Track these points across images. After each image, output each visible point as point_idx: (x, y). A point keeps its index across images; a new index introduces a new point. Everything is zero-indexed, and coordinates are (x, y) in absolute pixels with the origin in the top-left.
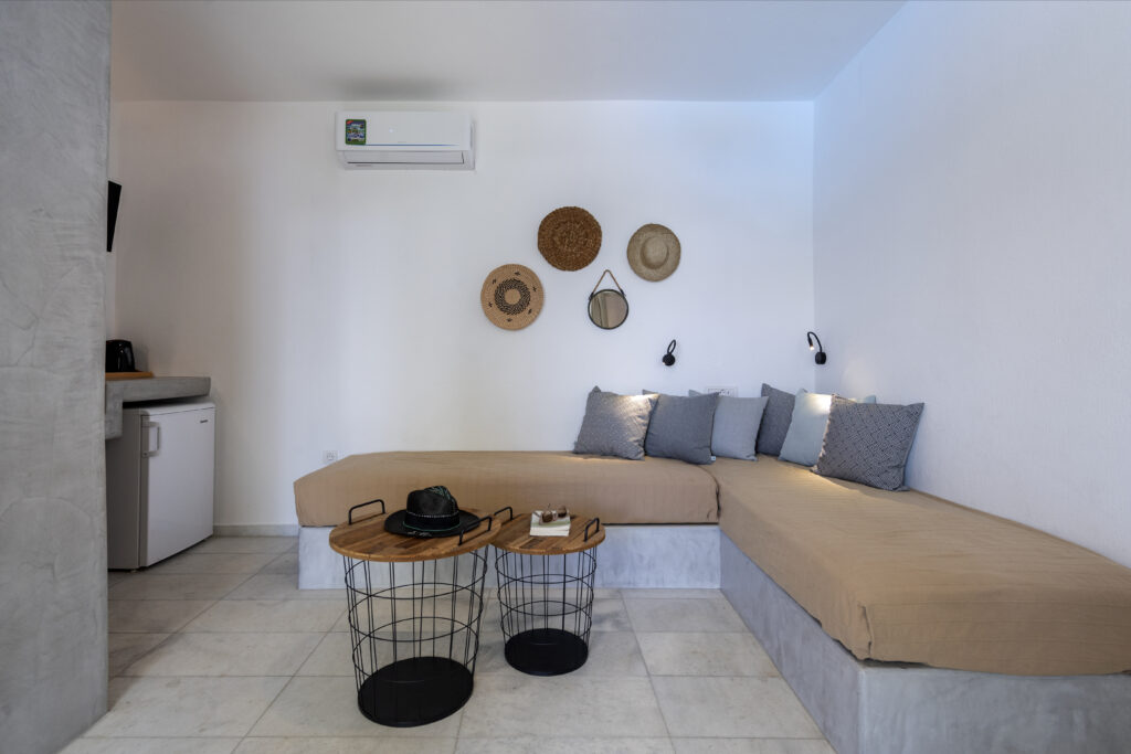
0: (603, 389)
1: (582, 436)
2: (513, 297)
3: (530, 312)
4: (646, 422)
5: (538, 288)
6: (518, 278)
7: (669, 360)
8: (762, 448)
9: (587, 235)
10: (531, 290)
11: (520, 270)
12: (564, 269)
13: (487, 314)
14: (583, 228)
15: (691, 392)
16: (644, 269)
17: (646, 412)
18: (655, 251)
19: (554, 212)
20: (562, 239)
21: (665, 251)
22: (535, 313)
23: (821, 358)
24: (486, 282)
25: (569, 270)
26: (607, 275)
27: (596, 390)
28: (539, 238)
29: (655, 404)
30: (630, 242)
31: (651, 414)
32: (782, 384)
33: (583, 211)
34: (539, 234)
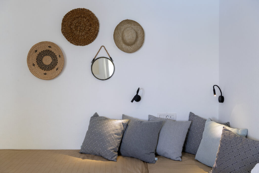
0: (100, 115)
1: (84, 143)
2: (47, 60)
3: (57, 69)
4: (121, 137)
5: (62, 55)
6: (50, 49)
7: (137, 98)
8: (187, 150)
9: (90, 25)
10: (58, 57)
11: (51, 45)
12: (77, 45)
13: (31, 70)
14: (88, 20)
15: (150, 116)
16: (124, 46)
17: (120, 131)
18: (129, 36)
19: (71, 11)
20: (76, 27)
21: (134, 36)
22: (60, 71)
23: (221, 99)
24: (30, 52)
25: (80, 45)
26: (103, 48)
27: (96, 115)
28: (62, 26)
29: (126, 126)
30: (115, 30)
31: (124, 132)
32: (200, 113)
33: (88, 11)
34: (63, 24)
